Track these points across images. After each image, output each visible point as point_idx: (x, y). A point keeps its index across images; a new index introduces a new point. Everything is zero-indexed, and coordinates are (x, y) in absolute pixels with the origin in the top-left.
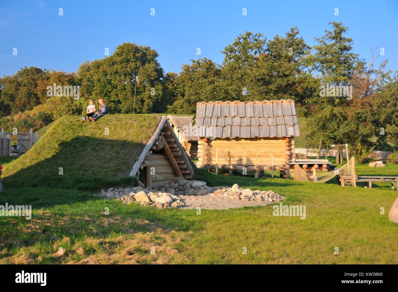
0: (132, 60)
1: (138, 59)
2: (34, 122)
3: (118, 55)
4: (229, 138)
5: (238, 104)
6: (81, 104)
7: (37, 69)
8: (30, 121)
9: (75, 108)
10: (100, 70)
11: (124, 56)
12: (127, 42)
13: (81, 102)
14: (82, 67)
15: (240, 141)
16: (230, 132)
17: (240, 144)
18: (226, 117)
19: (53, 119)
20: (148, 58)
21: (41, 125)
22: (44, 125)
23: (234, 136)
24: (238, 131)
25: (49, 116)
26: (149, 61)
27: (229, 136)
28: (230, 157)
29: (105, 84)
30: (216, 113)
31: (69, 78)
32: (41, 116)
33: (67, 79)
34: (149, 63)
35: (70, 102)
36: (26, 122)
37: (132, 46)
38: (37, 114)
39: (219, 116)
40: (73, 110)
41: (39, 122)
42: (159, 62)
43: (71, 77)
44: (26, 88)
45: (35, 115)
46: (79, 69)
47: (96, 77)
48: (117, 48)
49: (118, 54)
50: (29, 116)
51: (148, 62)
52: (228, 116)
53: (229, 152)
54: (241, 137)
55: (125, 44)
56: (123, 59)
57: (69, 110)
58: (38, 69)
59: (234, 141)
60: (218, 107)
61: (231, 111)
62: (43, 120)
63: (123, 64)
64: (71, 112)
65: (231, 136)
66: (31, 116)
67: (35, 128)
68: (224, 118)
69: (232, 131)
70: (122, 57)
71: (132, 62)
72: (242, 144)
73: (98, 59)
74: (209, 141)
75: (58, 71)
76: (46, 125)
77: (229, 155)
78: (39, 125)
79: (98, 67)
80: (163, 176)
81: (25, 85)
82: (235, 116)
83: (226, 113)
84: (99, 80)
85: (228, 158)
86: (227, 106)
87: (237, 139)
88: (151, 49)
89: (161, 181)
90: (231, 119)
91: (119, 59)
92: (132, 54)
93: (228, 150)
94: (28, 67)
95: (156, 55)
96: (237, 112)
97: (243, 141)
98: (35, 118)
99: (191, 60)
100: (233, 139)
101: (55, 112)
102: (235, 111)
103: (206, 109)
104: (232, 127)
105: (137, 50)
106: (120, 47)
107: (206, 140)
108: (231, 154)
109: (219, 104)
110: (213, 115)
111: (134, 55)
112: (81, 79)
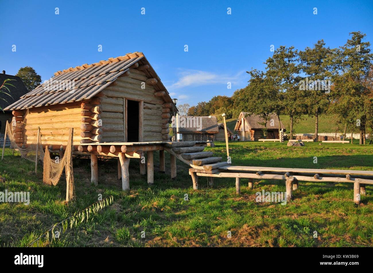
6: (232, 112)
9: (228, 114)
15: (47, 113)
17: (48, 116)
31: (228, 99)
33: (227, 100)
46: (234, 94)
59: (43, 113)
72: (50, 116)
97: (50, 112)
112: (234, 100)
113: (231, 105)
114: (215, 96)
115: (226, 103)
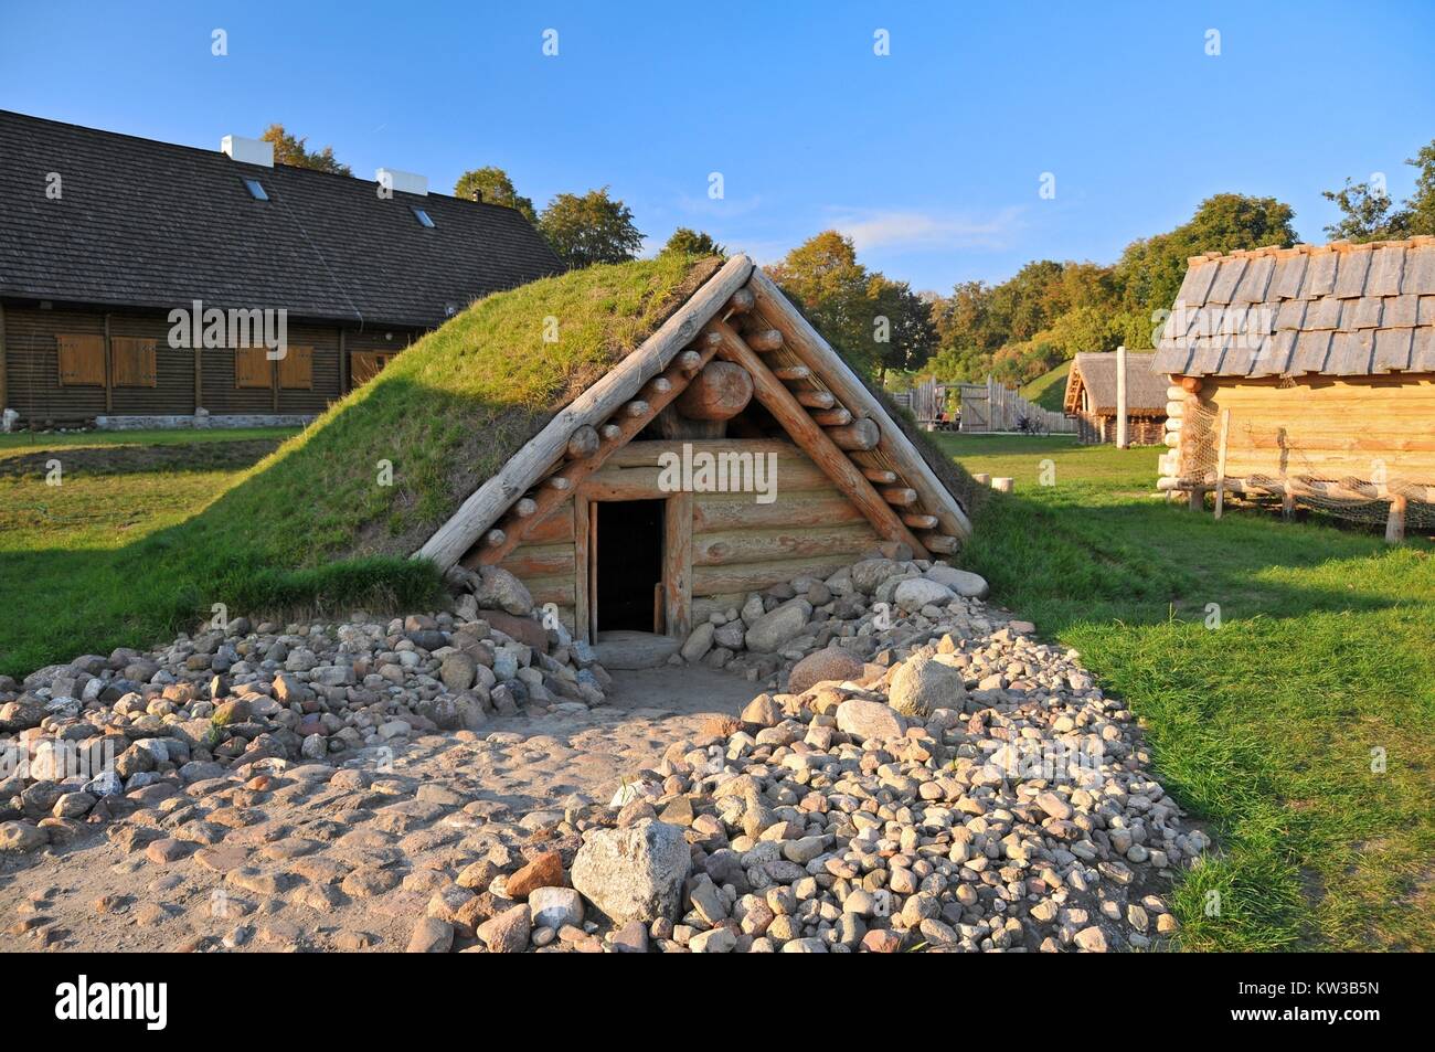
0: (1232, 228)
1: (1245, 226)
2: (1029, 363)
3: (1203, 222)
4: (1278, 375)
5: (1342, 255)
6: (1121, 325)
7: (1051, 264)
8: (1021, 362)
9: (1109, 335)
10: (1164, 254)
11: (1215, 222)
12: (1222, 192)
13: (1123, 322)
14: (1129, 252)
15: (1327, 390)
16: (1287, 352)
17: (1328, 398)
18: (1284, 299)
19: (1066, 358)
20: (1270, 221)
21: (1041, 369)
22: (1047, 369)
23: (1299, 369)
24: (1320, 349)
25: (1059, 353)
26: (1272, 228)
27: (1278, 368)
28: (1286, 450)
29: (1172, 283)
30: (1249, 287)
31: (1101, 276)
32: (1042, 353)
33: (1098, 278)
34: (1272, 233)
35: (1100, 321)
36: (1013, 365)
37: (1233, 199)
38: (1035, 348)
39: (1259, 297)
40: (1105, 338)
41: (1039, 365)
42: (1295, 229)
43: (1106, 274)
44: (1030, 301)
45: (1031, 350)
46: (1121, 255)
47: (1154, 271)
48: (1202, 208)
49: (1202, 219)
50: (1021, 353)
51: (1268, 231)
52: (1294, 296)
53: (1283, 432)
54: (1328, 372)
55: (1217, 198)
56: (1213, 228)
57: (1097, 340)
58: (1056, 265)
59: (1305, 390)
60: (1262, 268)
61: (1307, 279)
62: (1045, 360)
63: (1213, 239)
64: (1101, 343)
65: (1287, 369)
66: (1025, 352)
67: (1029, 375)
68: (1275, 305)
69: (1297, 351)
70: (1211, 224)
71: (1232, 232)
72: (1341, 398)
73: (1160, 234)
74: (1206, 386)
75: (1080, 262)
76: (1051, 370)
77: (1281, 442)
78: (1038, 370)
79: (1161, 248)
80: (783, 541)
81: (1029, 297)
82: (1320, 297)
83: (1287, 285)
84: (1160, 277)
85: (1278, 454)
86: (1297, 264)
87: (1314, 379)
88: (1279, 203)
89: (772, 560)
90: (1302, 306)
91: (1204, 228)
92: (1233, 215)
93: (1280, 423)
94: (1038, 262)
95: (1289, 216)
96: (1330, 282)
97: (1341, 388)
98: (1031, 356)
99: (1324, 194)
100: (1295, 378)
101: (1068, 344)
102: (1322, 280)
103: (1216, 275)
104: (1301, 335)
105: (1244, 207)
106: (1208, 204)
107: (1191, 384)
108: (1290, 437)
109: (1269, 259)
110: (1237, 296)
111: (1236, 218)
112: (1126, 278)
113: (1114, 299)
114: (1033, 262)
115: (1097, 289)
